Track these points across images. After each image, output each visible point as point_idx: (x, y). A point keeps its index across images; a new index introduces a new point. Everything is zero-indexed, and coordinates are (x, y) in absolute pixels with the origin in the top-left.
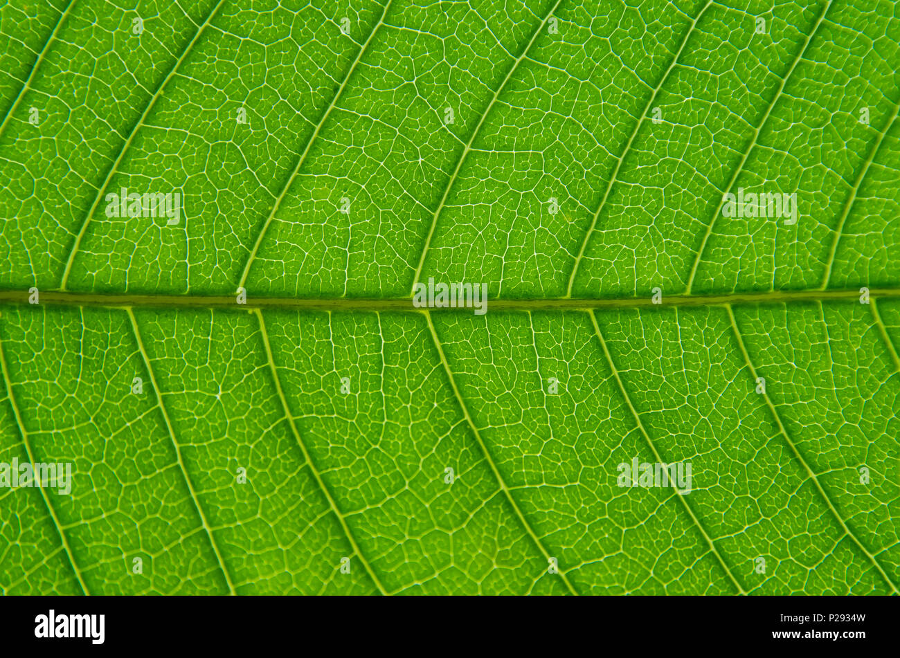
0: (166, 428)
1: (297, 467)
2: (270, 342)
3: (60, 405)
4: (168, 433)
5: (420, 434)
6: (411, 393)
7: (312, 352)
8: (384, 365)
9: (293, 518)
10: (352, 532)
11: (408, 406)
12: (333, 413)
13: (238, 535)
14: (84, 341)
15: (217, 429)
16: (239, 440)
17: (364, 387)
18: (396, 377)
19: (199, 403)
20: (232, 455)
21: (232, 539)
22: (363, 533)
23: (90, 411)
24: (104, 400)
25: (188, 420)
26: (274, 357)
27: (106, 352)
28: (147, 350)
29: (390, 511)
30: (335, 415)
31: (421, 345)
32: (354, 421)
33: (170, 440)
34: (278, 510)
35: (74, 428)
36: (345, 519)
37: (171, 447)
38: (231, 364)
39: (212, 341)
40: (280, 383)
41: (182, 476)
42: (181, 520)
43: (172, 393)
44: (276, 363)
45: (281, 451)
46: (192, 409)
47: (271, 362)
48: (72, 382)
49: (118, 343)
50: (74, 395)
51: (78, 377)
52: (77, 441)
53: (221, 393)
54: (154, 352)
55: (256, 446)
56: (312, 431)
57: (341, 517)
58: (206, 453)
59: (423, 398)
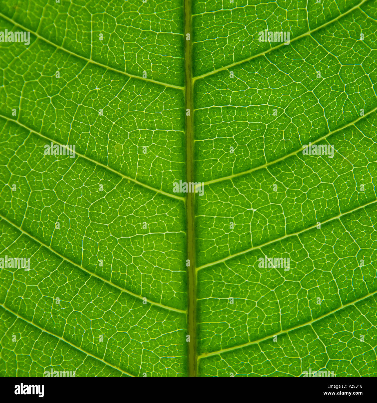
0: (275, 244)
1: (299, 160)
2: (216, 178)
3: (263, 310)
4: (278, 242)
5: (277, 83)
6: (249, 88)
7: (222, 151)
8: (230, 105)
9: (334, 162)
10: (340, 127)
11: (258, 90)
12: (263, 138)
13: (344, 196)
14: (219, 297)
15: (276, 211)
16: (284, 197)
17: (244, 118)
18: (238, 97)
19: (258, 223)
20: (293, 201)
21: (347, 200)
22: (340, 120)
23: (266, 292)
24: (259, 283)
25: (270, 229)
26: (226, 175)
27: (226, 283)
28: (224, 257)
29: (327, 102)
30: (263, 136)
31: (216, 82)
32: (267, 125)
33: (282, 241)
34: (328, 172)
35: (278, 301)
36: (332, 131)
37: (287, 240)
38: (233, 203)
39: (217, 216)
40: (243, 171)
41: (306, 232)
42: (335, 233)
43: (251, 240)
44: (230, 174)
45: (290, 171)
46: (262, 227)
47: (229, 178)
48: (248, 303)
49: (220, 275)
50: (256, 302)
51: (245, 300)
52: (287, 299)
53: (252, 209)
54: (225, 252)
55: (287, 187)
56: (274, 151)
57: (331, 133)
58: (291, 218)
59: (253, 81)
